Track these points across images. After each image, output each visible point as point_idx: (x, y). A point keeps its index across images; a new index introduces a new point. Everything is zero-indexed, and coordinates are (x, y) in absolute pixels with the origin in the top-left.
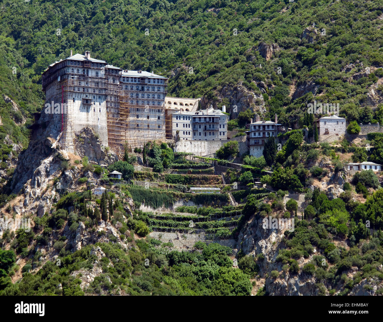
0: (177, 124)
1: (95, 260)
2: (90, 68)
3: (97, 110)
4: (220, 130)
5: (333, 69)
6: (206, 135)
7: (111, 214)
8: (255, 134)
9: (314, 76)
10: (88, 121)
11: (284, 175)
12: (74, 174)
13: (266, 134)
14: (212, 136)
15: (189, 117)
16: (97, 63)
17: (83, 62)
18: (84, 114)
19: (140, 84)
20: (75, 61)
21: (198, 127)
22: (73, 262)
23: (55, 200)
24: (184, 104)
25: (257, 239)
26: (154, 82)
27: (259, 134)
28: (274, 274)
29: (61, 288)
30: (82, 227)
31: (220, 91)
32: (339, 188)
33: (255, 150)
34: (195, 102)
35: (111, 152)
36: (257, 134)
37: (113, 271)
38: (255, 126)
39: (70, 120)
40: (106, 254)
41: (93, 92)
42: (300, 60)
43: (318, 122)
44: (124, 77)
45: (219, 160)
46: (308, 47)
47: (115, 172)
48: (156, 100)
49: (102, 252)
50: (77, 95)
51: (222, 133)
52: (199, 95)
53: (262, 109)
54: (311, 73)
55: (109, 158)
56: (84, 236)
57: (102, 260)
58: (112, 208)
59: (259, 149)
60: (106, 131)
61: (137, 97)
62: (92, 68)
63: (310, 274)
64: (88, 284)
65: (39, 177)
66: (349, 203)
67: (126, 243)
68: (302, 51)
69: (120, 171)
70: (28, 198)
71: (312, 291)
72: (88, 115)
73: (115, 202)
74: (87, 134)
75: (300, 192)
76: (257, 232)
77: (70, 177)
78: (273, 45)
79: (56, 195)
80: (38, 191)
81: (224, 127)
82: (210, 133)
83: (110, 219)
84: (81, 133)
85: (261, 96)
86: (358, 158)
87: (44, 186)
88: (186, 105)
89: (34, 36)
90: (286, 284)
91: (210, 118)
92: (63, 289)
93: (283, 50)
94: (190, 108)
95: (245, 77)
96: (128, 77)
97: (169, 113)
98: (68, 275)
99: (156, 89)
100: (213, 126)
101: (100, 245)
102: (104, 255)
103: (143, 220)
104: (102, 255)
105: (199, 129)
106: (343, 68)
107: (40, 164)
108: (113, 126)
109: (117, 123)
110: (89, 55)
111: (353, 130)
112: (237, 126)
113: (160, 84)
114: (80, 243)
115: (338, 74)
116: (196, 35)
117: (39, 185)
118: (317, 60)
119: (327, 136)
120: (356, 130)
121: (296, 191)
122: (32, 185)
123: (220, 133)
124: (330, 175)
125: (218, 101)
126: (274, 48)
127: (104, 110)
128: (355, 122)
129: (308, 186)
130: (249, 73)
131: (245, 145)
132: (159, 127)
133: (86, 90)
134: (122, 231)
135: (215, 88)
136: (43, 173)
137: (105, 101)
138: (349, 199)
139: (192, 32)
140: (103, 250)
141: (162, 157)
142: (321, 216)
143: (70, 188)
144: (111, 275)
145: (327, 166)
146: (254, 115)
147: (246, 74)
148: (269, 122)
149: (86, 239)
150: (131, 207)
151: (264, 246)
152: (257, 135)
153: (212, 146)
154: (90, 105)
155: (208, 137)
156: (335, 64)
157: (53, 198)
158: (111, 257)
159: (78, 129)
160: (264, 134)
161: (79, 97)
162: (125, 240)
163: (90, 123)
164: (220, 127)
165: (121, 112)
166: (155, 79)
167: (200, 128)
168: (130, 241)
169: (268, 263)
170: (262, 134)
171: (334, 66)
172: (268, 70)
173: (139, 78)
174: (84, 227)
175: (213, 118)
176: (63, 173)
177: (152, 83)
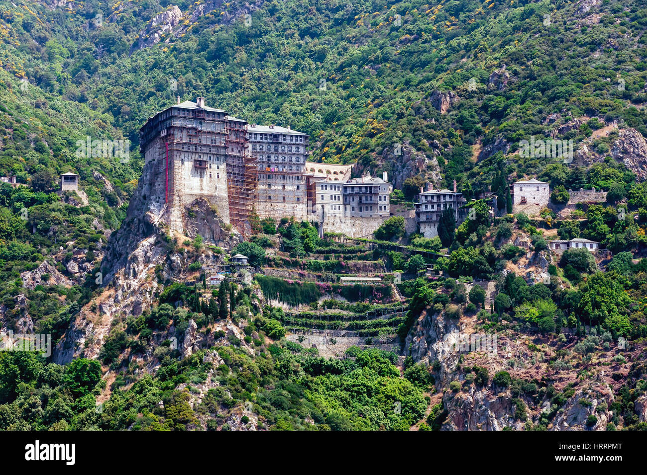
0: (322, 196)
1: (210, 369)
2: (204, 119)
3: (214, 175)
4: (380, 203)
5: (531, 121)
6: (361, 211)
7: (233, 309)
8: (426, 207)
9: (506, 131)
10: (202, 189)
11: (467, 258)
12: (182, 260)
13: (442, 206)
14: (369, 211)
15: (339, 187)
16: (214, 113)
17: (194, 111)
18: (196, 180)
19: (272, 143)
20: (184, 110)
21: (351, 200)
22: (180, 372)
23: (156, 295)
24: (332, 172)
25: (431, 341)
26: (291, 140)
27: (433, 206)
28: (454, 386)
29: (162, 407)
30: (192, 326)
31: (380, 153)
32: (542, 273)
33: (427, 228)
34: (347, 168)
35: (234, 231)
36: (429, 207)
37: (234, 383)
38: (426, 197)
39: (178, 188)
40: (226, 361)
41: (208, 152)
42: (486, 112)
43: (512, 188)
44: (250, 134)
45: (379, 242)
46: (496, 95)
47: (239, 256)
48: (294, 164)
49: (219, 358)
50: (187, 154)
51: (383, 208)
52: (352, 161)
53: (436, 175)
54: (501, 127)
55: (231, 238)
56: (196, 338)
57: (219, 369)
58: (235, 302)
59: (432, 227)
60: (226, 203)
61: (269, 160)
62: (207, 119)
63: (504, 385)
64: (200, 401)
65: (135, 265)
66: (556, 292)
67: (253, 348)
68: (490, 100)
69: (245, 255)
70: (120, 292)
71: (508, 408)
72: (202, 181)
73: (238, 294)
74: (201, 207)
75: (489, 280)
76: (431, 332)
77: (178, 263)
78: (450, 94)
79: (158, 288)
80: (135, 284)
81: (385, 200)
82: (367, 207)
83: (231, 315)
84: (193, 205)
85: (435, 159)
86: (566, 234)
87: (142, 276)
88: (335, 173)
89: (139, 111)
90: (472, 400)
91: (366, 188)
92: (165, 408)
93: (463, 101)
94: (340, 176)
95: (413, 135)
96: (255, 134)
97: (312, 181)
98: (172, 388)
99: (294, 150)
100: (371, 198)
101: (217, 350)
102: (222, 362)
103: (277, 319)
104: (219, 362)
105: (351, 202)
106: (545, 119)
107: (137, 247)
108: (236, 198)
109: (242, 194)
110: (202, 101)
111: (559, 198)
112: (403, 199)
113: (298, 142)
114: (190, 349)
115: (537, 127)
116: (349, 97)
117: (135, 275)
118: (508, 110)
119: (524, 206)
120: (564, 198)
121: (482, 278)
122: (126, 275)
123: (381, 207)
124: (529, 255)
125: (376, 166)
126: (451, 97)
127: (224, 176)
128: (562, 187)
129: (498, 270)
130: (418, 130)
131: (413, 222)
132: (298, 199)
133: (199, 148)
134: (247, 331)
135: (373, 151)
136: (141, 259)
137: (225, 164)
138: (555, 287)
139: (344, 93)
140: (220, 355)
141: (302, 238)
142: (517, 309)
143: (177, 277)
144: (233, 388)
145: (524, 244)
146: (425, 184)
147: (415, 131)
148: (446, 191)
149: (199, 342)
150: (260, 301)
151: (441, 350)
152: (430, 209)
153: (370, 224)
154: (205, 168)
155: (365, 213)
156: (534, 115)
157: (154, 291)
158: (231, 366)
159: (189, 201)
160: (439, 206)
161: (190, 158)
162: (252, 343)
163: (205, 192)
164: (380, 200)
165: (247, 178)
166: (292, 136)
167: (353, 200)
168: (258, 344)
169: (446, 373)
170: (435, 206)
171: (532, 117)
172: (444, 125)
173: (271, 135)
174: (196, 326)
175: (371, 188)
176: (168, 258)
177: (288, 141)
